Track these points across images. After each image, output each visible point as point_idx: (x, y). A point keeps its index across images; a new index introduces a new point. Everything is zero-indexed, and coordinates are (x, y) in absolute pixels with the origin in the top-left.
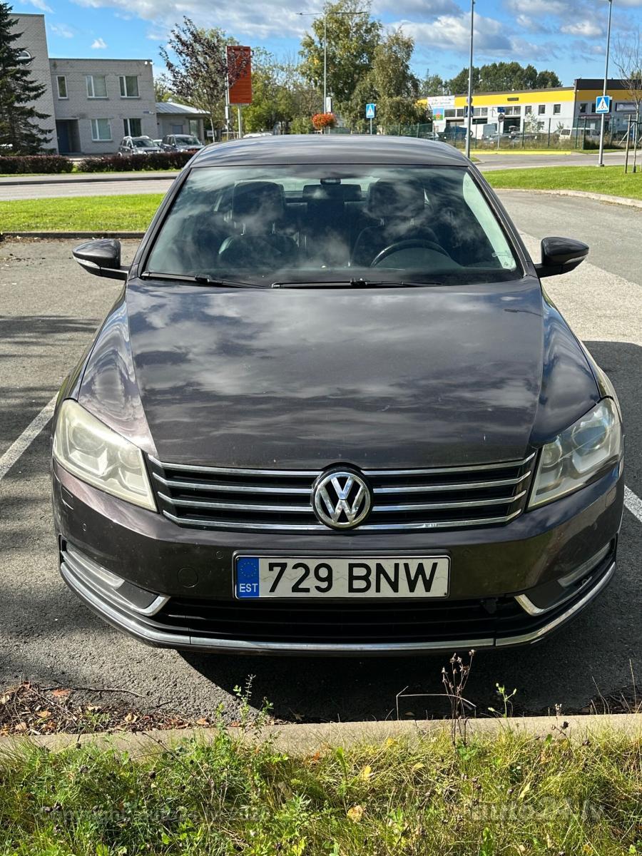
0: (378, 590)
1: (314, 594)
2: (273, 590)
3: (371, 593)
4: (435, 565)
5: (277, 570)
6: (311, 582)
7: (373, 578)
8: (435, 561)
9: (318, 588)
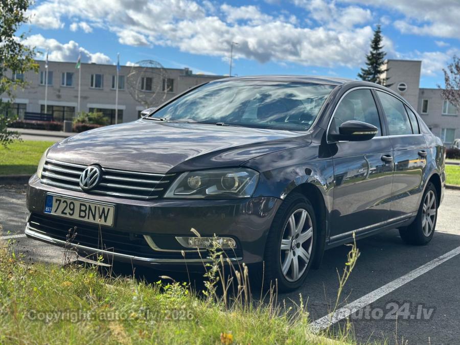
0: (88, 218)
1: (68, 216)
2: (55, 212)
3: (86, 219)
4: (109, 209)
5: (58, 202)
6: (68, 210)
7: (87, 212)
8: (109, 208)
9: (69, 213)
